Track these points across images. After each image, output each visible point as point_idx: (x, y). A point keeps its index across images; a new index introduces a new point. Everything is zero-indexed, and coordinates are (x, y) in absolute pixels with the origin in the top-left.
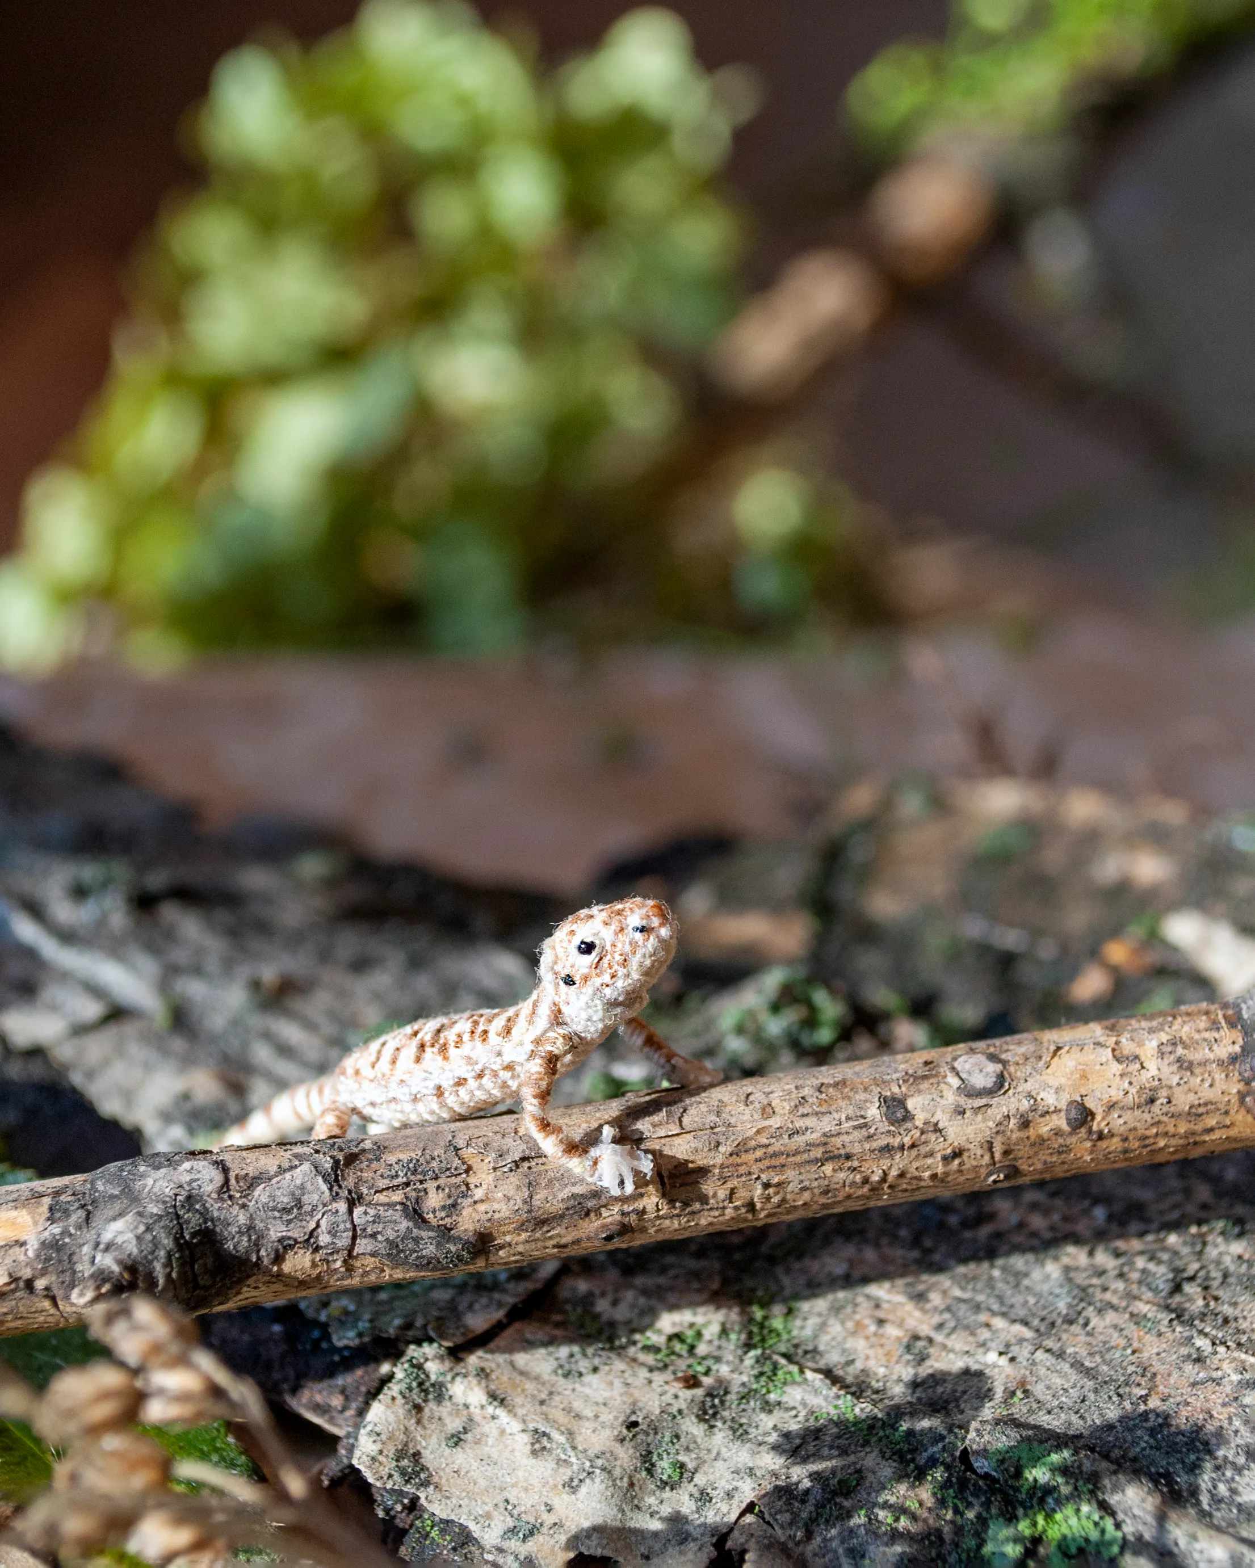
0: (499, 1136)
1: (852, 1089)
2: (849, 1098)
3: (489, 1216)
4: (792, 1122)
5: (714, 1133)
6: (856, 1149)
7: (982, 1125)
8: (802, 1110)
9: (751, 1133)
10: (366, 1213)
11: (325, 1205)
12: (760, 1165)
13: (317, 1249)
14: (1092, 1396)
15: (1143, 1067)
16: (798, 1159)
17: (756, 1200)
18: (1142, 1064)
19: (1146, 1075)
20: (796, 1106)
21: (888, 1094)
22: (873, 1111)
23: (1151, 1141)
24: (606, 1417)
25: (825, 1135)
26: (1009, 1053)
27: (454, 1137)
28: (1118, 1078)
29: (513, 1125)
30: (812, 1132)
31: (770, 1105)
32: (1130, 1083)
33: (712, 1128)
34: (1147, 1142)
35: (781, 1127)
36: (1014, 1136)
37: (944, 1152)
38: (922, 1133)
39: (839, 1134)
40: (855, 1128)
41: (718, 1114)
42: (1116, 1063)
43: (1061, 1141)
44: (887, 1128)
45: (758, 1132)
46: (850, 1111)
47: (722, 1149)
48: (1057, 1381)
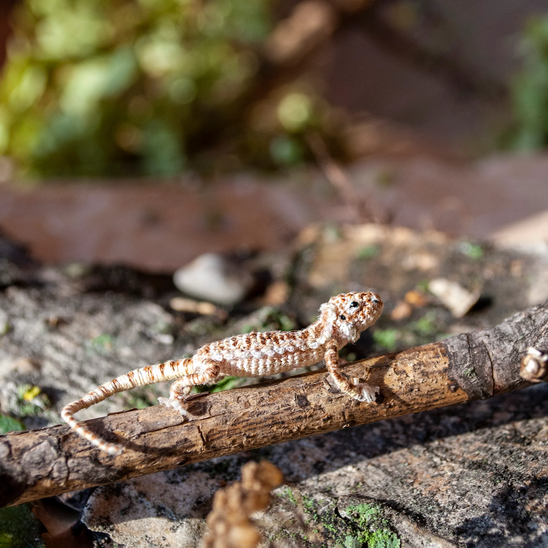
0: (130, 423)
1: (283, 393)
2: (282, 397)
3: (128, 459)
4: (258, 409)
5: (224, 416)
6: (286, 419)
7: (340, 405)
8: (262, 403)
9: (240, 415)
10: (73, 462)
11: (55, 459)
12: (245, 429)
13: (53, 479)
14: (390, 483)
15: (407, 376)
16: (261, 425)
17: (244, 443)
18: (407, 374)
19: (409, 379)
20: (259, 402)
21: (299, 394)
22: (293, 402)
23: (412, 406)
24: (188, 500)
25: (272, 414)
26: (350, 372)
27: (110, 424)
28: (397, 381)
29: (136, 417)
30: (267, 413)
31: (248, 402)
32: (402, 383)
33: (224, 414)
34: (410, 407)
35: (253, 412)
36: (353, 409)
37: (324, 418)
38: (314, 410)
39: (278, 413)
40: (285, 410)
41: (226, 407)
42: (395, 374)
43: (373, 409)
44: (299, 409)
45: (244, 414)
46: (283, 403)
47: (228, 423)
48: (377, 478)
